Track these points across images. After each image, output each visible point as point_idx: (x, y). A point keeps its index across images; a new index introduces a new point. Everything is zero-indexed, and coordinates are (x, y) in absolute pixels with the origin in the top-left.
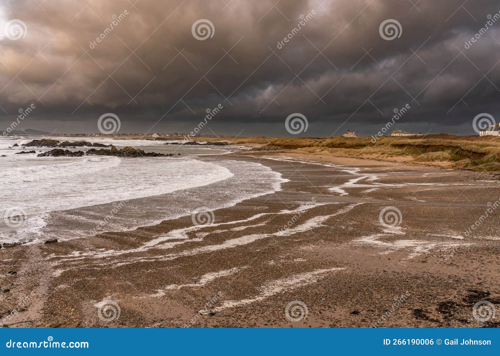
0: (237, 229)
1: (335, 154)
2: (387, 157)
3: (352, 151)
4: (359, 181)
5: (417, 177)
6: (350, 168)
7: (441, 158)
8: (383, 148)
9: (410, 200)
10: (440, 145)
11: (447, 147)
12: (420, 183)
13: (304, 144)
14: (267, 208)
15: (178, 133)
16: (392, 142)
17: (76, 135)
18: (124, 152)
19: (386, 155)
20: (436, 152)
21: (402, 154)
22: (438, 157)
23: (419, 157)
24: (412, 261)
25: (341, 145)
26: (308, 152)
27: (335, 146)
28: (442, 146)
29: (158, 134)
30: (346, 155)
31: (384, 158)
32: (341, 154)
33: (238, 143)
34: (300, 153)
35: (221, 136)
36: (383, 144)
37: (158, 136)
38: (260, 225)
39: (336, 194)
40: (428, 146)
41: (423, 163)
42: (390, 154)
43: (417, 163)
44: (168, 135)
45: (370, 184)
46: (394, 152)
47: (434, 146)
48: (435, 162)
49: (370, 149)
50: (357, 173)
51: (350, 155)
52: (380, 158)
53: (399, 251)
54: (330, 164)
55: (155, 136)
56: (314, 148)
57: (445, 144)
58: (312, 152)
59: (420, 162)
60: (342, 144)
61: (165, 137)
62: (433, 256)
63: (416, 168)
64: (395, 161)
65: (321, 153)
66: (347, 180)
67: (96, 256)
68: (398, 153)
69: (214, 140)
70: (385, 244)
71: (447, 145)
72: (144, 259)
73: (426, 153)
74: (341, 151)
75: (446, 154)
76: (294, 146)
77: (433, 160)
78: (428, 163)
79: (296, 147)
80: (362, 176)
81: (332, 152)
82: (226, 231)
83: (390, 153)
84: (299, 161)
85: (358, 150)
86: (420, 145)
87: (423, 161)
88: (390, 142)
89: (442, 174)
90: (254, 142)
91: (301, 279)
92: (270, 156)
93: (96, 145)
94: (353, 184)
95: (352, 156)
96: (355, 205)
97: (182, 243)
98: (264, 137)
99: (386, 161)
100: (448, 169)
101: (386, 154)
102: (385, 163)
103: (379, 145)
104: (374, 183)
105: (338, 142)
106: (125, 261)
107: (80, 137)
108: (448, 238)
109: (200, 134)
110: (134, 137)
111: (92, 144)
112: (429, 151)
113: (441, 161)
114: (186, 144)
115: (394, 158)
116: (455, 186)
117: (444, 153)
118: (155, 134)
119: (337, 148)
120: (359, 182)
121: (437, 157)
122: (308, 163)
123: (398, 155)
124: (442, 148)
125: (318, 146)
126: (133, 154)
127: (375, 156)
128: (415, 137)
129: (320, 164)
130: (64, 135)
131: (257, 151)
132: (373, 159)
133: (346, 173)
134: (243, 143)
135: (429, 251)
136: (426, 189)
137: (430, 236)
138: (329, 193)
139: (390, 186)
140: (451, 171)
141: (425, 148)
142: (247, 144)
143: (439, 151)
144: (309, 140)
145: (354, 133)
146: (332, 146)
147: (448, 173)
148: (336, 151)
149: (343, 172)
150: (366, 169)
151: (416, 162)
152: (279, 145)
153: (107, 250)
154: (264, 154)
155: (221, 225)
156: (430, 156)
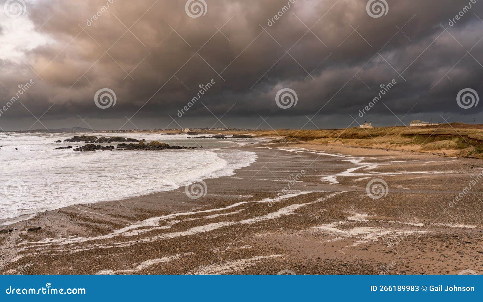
0: (209, 217)
1: (347, 145)
2: (396, 146)
3: (363, 141)
4: (357, 170)
5: (416, 165)
6: (356, 158)
7: (447, 146)
8: (393, 138)
9: (395, 188)
10: (448, 133)
11: (454, 135)
12: (416, 171)
13: (320, 135)
14: (252, 196)
15: (209, 127)
16: (402, 132)
17: (117, 131)
18: (150, 146)
19: (395, 145)
20: (443, 141)
21: (411, 143)
22: (445, 146)
23: (426, 145)
24: (354, 248)
25: (354, 136)
26: (321, 143)
27: (348, 136)
28: (450, 134)
29: (190, 129)
30: (357, 145)
31: (393, 148)
32: (352, 144)
33: (261, 136)
34: (314, 144)
35: (248, 129)
36: (394, 134)
37: (190, 131)
38: (233, 213)
39: (327, 183)
40: (436, 135)
41: (429, 151)
42: (399, 144)
43: (424, 152)
44: (199, 130)
45: (366, 173)
46: (403, 141)
47: (442, 135)
48: (442, 151)
49: (381, 139)
50: (359, 162)
51: (360, 145)
52: (389, 148)
53: (350, 238)
54: (339, 154)
55: (187, 130)
56: (329, 139)
57: (452, 133)
58: (325, 143)
59: (427, 150)
60: (355, 134)
61: (196, 132)
62: (378, 243)
63: (421, 156)
64: (402, 151)
65: (334, 144)
66: (345, 169)
67: (63, 242)
68: (407, 143)
69: (240, 134)
70: (340, 231)
71: (454, 134)
72: (103, 245)
73: (433, 142)
74: (353, 142)
75: (453, 142)
76: (311, 137)
77: (439, 149)
78: (434, 151)
79: (312, 138)
80: (362, 165)
81: (343, 143)
82: (198, 218)
83: (399, 142)
84: (310, 151)
85: (369, 140)
86: (429, 134)
87: (430, 149)
88: (401, 131)
89: (443, 162)
90: (276, 135)
91: (231, 266)
92: (285, 148)
93: (129, 140)
94: (350, 172)
95: (362, 146)
96: (337, 193)
97: (149, 230)
98: (286, 130)
99: (394, 151)
100: (451, 158)
101: (395, 143)
102: (392, 153)
103: (390, 135)
104: (370, 172)
105: (351, 133)
106: (84, 247)
107: (120, 133)
108: (408, 225)
109: (229, 128)
110: (168, 132)
111: (126, 139)
112: (436, 140)
113: (447, 150)
114: (213, 137)
115: (403, 147)
116: (450, 173)
117: (451, 142)
118: (187, 129)
119: (350, 138)
120: (355, 172)
121: (443, 145)
122: (318, 153)
123: (406, 144)
124: (449, 136)
125: (331, 137)
126: (158, 147)
127: (383, 146)
128: (427, 127)
129: (329, 154)
130: (106, 131)
131: (275, 143)
132: (381, 148)
133: (350, 162)
134: (266, 135)
135: (378, 238)
136: (417, 178)
137: (390, 224)
138: (321, 182)
139: (385, 175)
140: (454, 159)
141: (434, 137)
142: (270, 137)
143: (446, 140)
144: (325, 131)
145: (370, 124)
146: (345, 136)
147: (449, 161)
148: (347, 142)
149: (346, 162)
150: (371, 158)
151: (422, 151)
152: (297, 137)
153: (77, 237)
154: (280, 146)
155: (197, 213)
156: (437, 145)
